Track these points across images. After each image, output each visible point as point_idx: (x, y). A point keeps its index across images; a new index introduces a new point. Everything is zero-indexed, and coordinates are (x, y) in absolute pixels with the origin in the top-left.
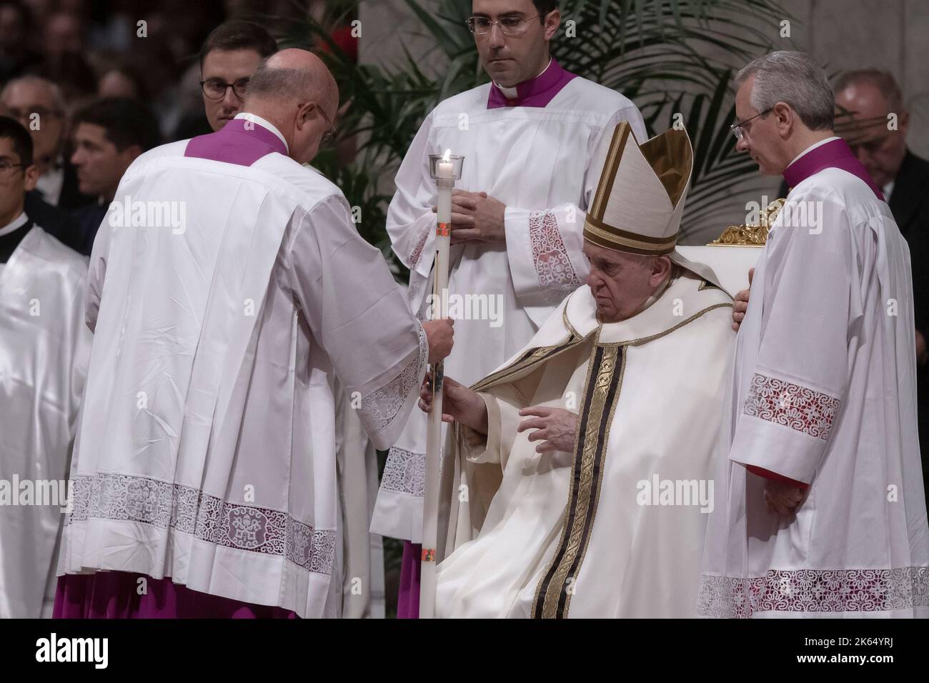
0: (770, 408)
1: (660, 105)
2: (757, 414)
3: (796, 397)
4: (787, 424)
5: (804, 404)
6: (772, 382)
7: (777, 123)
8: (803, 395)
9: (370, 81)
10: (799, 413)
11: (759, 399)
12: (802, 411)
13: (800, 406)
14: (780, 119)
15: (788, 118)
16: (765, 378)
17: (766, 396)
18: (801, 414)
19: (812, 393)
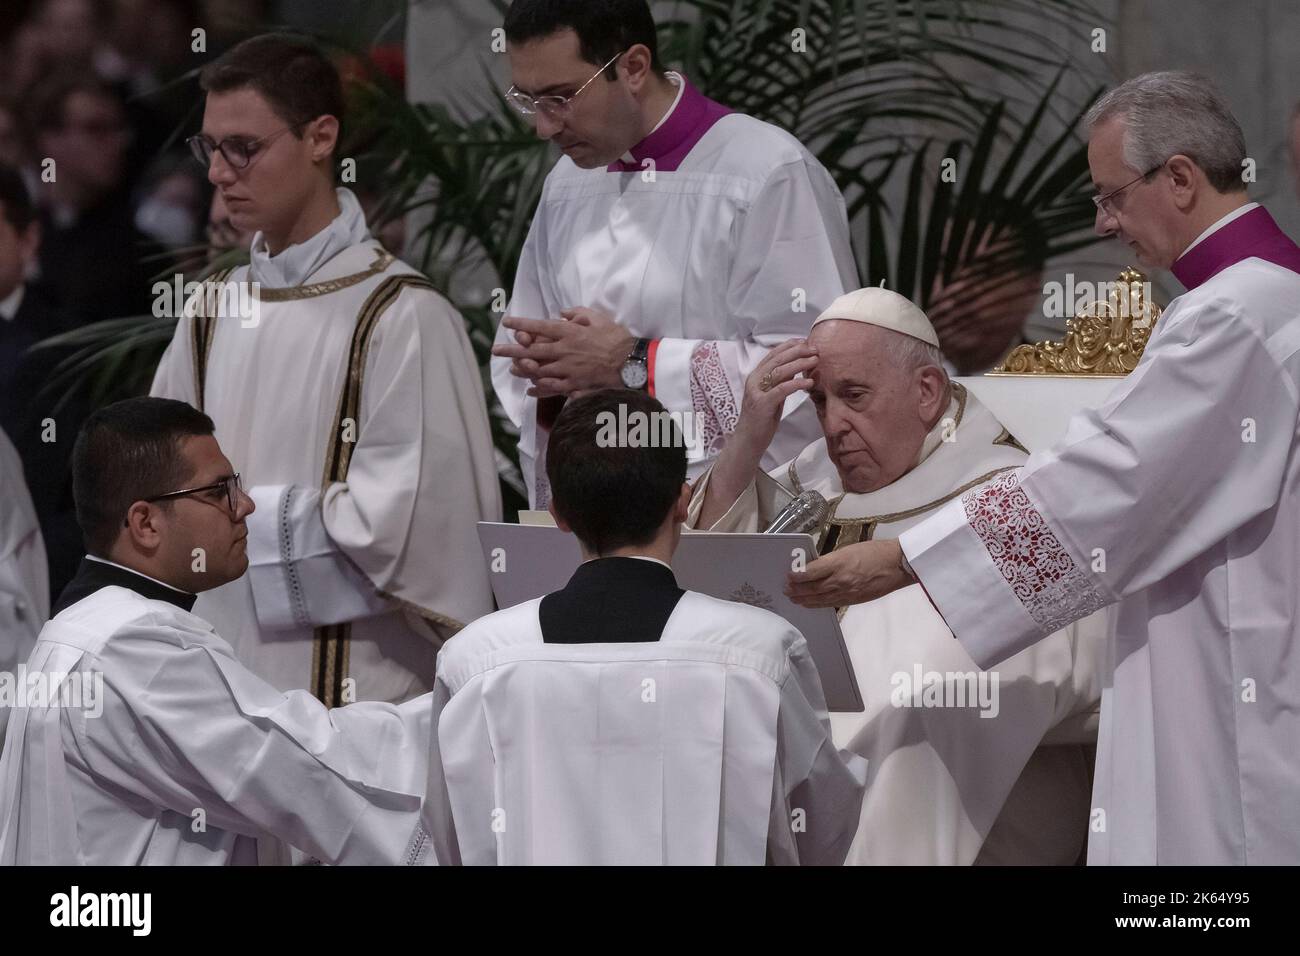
0: (1006, 544)
1: (892, 158)
2: (985, 537)
3: (1047, 555)
4: (1011, 579)
5: (1050, 571)
6: (1032, 512)
7: (1171, 188)
8: (1058, 559)
9: (433, 127)
10: (1037, 578)
11: (1001, 522)
12: (1041, 578)
13: (1043, 570)
14: (1175, 180)
15: (1190, 179)
16: (1028, 502)
17: (1012, 525)
18: (1038, 581)
19: (1070, 565)
